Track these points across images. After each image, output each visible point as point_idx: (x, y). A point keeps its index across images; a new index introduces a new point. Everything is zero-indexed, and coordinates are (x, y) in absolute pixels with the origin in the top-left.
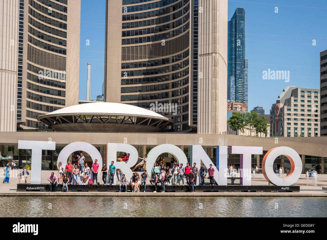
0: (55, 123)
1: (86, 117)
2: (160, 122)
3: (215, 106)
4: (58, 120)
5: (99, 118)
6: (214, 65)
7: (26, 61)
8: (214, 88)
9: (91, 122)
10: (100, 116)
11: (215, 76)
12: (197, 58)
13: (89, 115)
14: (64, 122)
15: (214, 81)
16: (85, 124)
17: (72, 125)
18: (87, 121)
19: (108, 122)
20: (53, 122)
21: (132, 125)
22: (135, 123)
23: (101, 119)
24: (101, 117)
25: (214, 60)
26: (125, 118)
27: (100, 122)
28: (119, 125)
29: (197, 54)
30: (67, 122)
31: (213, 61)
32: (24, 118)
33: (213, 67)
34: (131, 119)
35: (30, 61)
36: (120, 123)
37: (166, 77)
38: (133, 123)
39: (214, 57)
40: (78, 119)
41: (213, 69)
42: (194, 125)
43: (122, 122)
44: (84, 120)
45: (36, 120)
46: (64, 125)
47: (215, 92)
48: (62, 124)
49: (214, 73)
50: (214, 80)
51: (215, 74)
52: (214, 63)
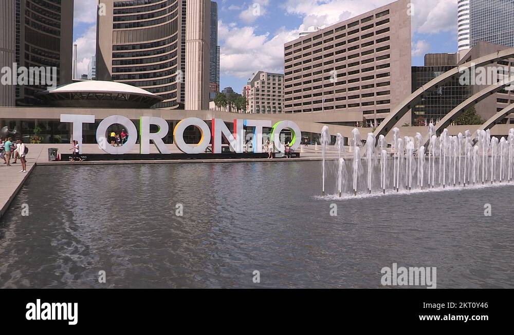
8: (200, 70)
11: (201, 60)
12: (184, 43)
19: (103, 99)
23: (96, 96)
25: (200, 46)
26: (119, 95)
28: (113, 101)
32: (23, 94)
38: (126, 100)
39: (200, 43)
42: (182, 102)
43: (116, 99)
45: (32, 97)
49: (200, 57)
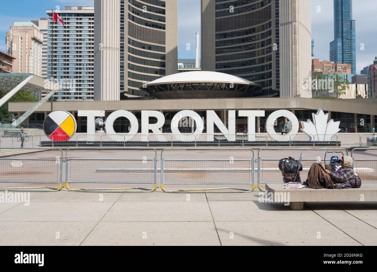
0: (154, 91)
1: (180, 85)
2: (246, 87)
3: (296, 71)
4: (156, 89)
5: (191, 85)
6: (294, 32)
7: (127, 36)
8: (294, 54)
9: (184, 89)
10: (192, 83)
11: (295, 43)
12: (278, 27)
13: (182, 84)
14: (161, 90)
15: (294, 48)
16: (178, 91)
17: (168, 92)
18: (180, 88)
19: (199, 89)
20: (153, 91)
21: (221, 91)
22: (223, 89)
23: (192, 86)
24: (193, 85)
25: (294, 28)
26: (214, 84)
27: (192, 89)
28: (208, 91)
29: (278, 23)
30: (163, 90)
31: (293, 30)
32: (127, 87)
33: (293, 35)
34: (219, 85)
35: (131, 36)
36: (210, 89)
37: (250, 46)
39: (294, 25)
40: (173, 87)
41: (293, 37)
42: (277, 89)
44: (178, 88)
45: (138, 89)
46: (161, 93)
47: (295, 58)
48: (160, 92)
49: (294, 40)
50: (294, 46)
51: (295, 42)
52: (294, 31)
